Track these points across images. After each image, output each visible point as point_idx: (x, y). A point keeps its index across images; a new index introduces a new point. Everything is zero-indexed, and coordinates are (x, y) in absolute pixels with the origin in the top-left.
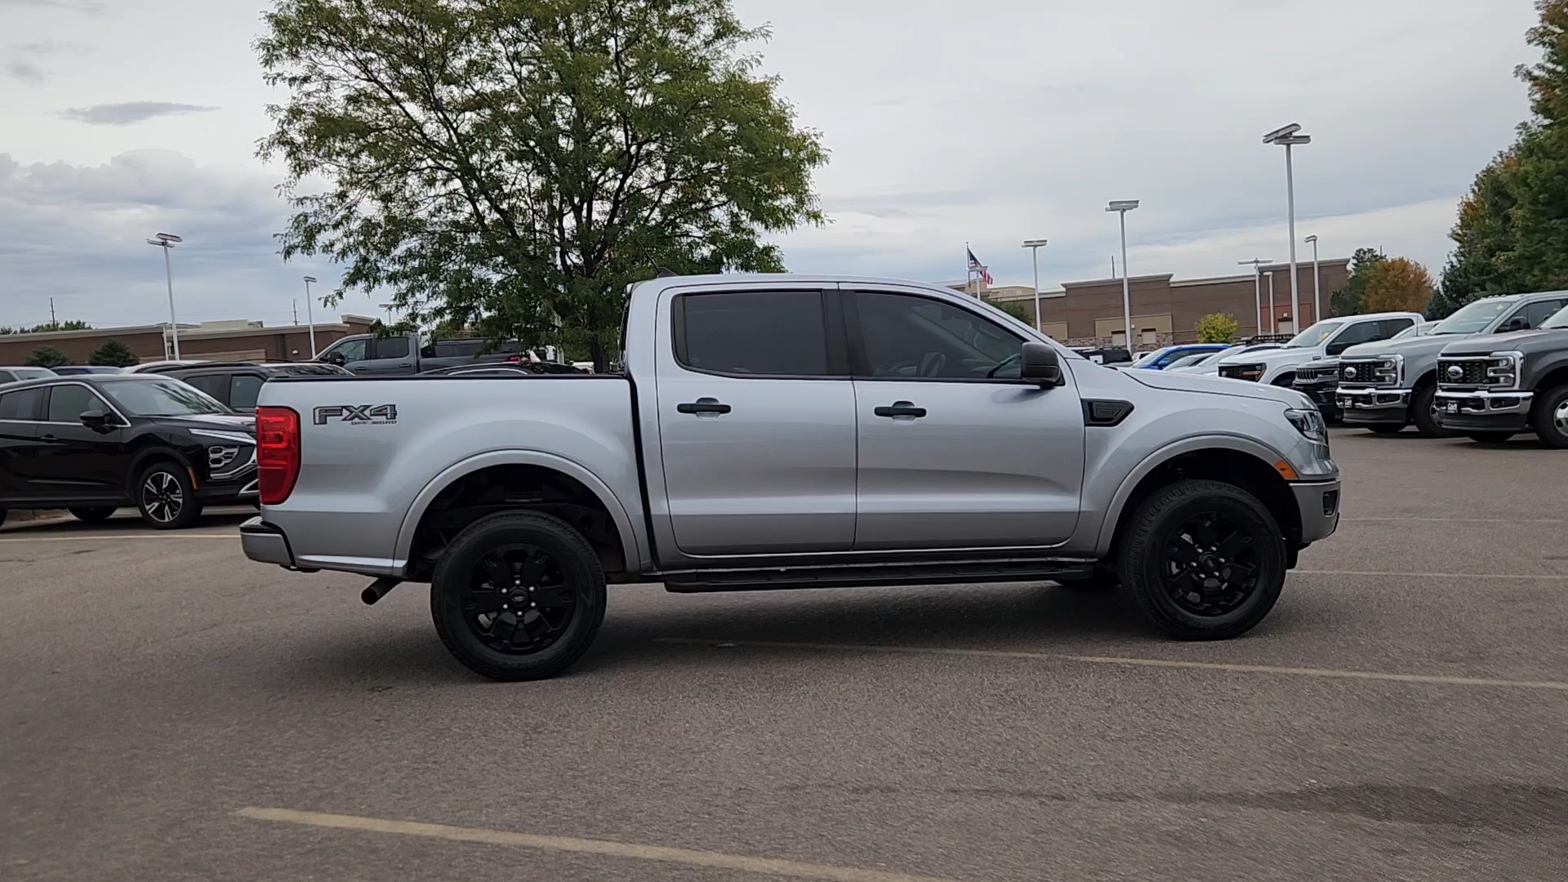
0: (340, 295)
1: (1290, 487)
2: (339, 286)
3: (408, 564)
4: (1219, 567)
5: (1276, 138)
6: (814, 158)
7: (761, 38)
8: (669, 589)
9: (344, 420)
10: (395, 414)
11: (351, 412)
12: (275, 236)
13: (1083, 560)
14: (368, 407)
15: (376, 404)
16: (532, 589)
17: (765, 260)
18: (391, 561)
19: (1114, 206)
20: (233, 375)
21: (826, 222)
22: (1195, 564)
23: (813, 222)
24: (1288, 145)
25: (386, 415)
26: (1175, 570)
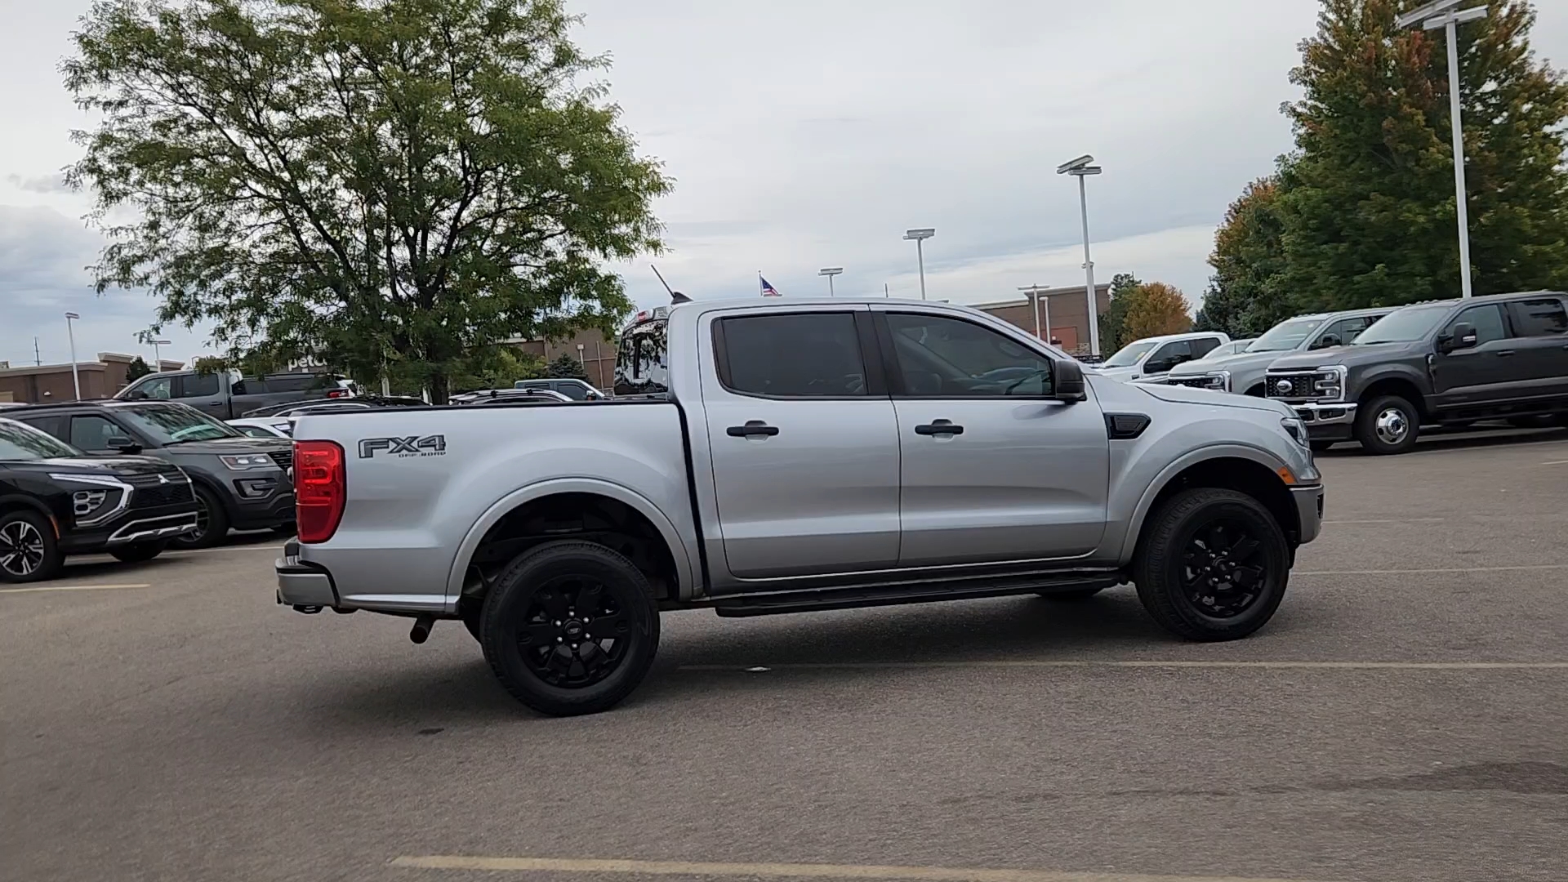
0: (157, 330)
1: (1291, 492)
2: (156, 320)
3: (460, 599)
4: (1231, 571)
5: (1070, 169)
6: (657, 187)
7: (601, 67)
8: (720, 613)
9: (391, 452)
10: (444, 445)
11: (398, 444)
12: (86, 268)
13: (1105, 569)
14: (416, 438)
15: (424, 435)
16: (586, 620)
17: (607, 290)
18: (443, 597)
19: (911, 234)
20: (73, 416)
21: (665, 251)
22: (1209, 569)
23: (652, 250)
24: (1082, 176)
25: (435, 446)
26: (1190, 576)
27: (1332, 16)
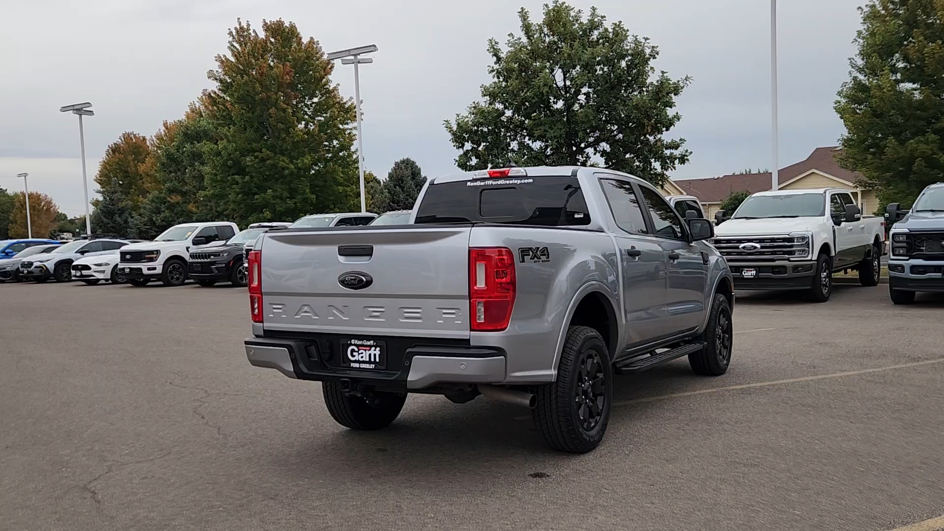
3: (557, 371)
9: (531, 258)
11: (533, 253)
16: (591, 382)
18: (552, 370)
24: (81, 115)
25: (546, 255)
27: (237, 46)
